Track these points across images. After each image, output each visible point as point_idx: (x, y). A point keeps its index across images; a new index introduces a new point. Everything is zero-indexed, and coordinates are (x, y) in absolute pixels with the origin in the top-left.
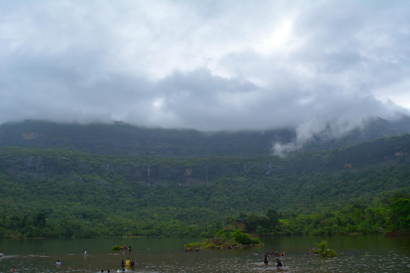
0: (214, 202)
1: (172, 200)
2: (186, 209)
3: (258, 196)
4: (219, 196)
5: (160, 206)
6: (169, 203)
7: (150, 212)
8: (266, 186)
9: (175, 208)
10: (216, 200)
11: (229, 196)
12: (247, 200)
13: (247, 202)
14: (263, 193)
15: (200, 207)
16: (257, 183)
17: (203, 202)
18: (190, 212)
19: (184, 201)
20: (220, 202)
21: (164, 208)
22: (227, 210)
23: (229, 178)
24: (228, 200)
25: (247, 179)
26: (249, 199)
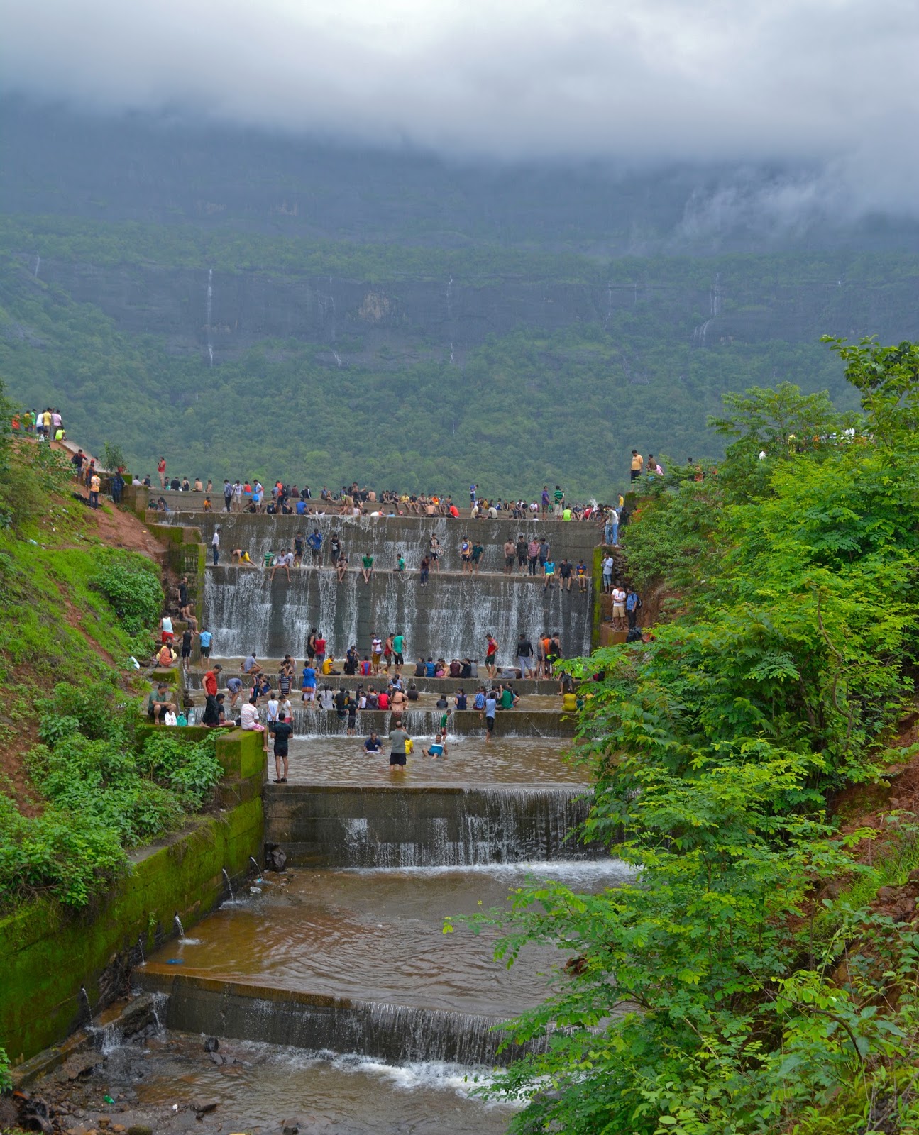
0: (478, 436)
1: (309, 418)
2: (372, 461)
3: (653, 426)
4: (496, 414)
5: (262, 441)
6: (299, 433)
7: (233, 465)
8: (691, 386)
9: (324, 454)
10: (486, 432)
11: (538, 415)
12: (610, 437)
13: (610, 447)
14: (676, 415)
15: (424, 454)
16: (654, 373)
17: (435, 436)
18: (387, 470)
19: (360, 428)
20: (503, 441)
21: (281, 452)
22: (530, 474)
23: (539, 343)
24: (531, 432)
25: (615, 352)
26: (616, 434)
